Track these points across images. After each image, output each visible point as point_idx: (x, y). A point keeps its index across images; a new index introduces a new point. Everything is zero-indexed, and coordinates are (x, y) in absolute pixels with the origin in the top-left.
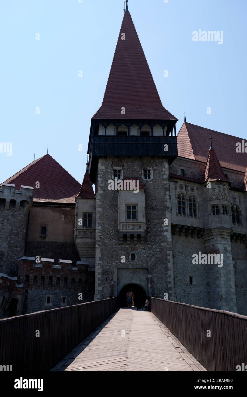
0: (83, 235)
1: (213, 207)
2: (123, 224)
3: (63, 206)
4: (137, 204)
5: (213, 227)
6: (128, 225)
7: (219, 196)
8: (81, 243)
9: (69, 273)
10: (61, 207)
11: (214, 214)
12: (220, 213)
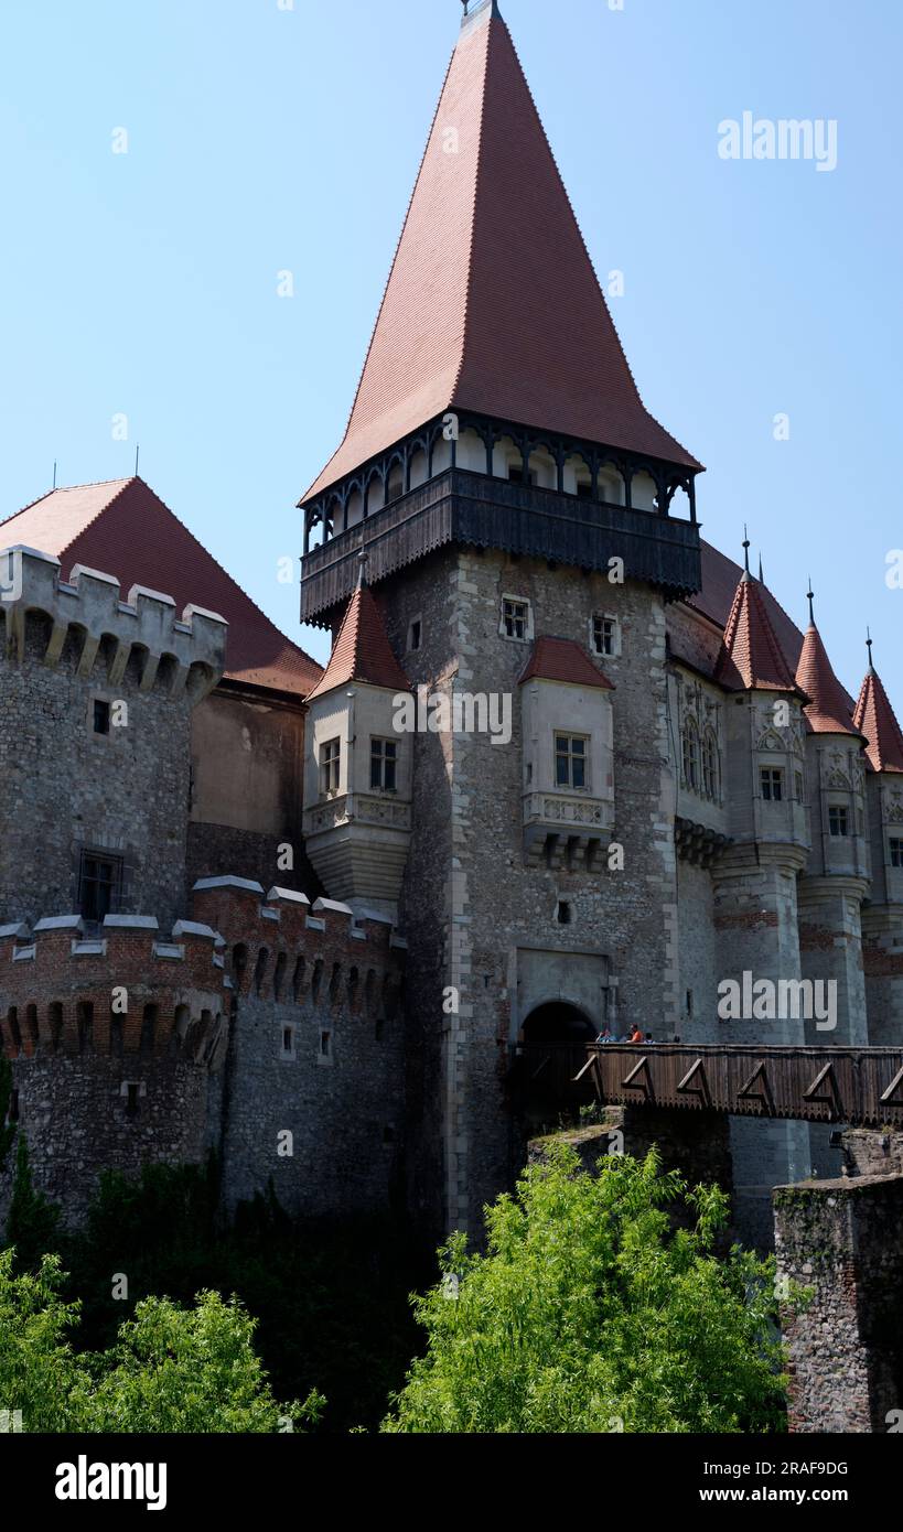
0: (371, 818)
1: (765, 774)
2: (548, 797)
3: (248, 695)
4: (589, 736)
5: (764, 840)
6: (564, 803)
7: (786, 742)
8: (367, 845)
9: (345, 950)
10: (239, 698)
11: (767, 797)
12: (785, 798)
